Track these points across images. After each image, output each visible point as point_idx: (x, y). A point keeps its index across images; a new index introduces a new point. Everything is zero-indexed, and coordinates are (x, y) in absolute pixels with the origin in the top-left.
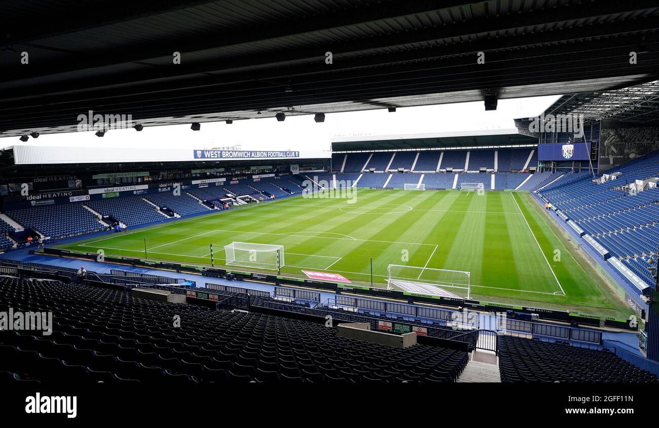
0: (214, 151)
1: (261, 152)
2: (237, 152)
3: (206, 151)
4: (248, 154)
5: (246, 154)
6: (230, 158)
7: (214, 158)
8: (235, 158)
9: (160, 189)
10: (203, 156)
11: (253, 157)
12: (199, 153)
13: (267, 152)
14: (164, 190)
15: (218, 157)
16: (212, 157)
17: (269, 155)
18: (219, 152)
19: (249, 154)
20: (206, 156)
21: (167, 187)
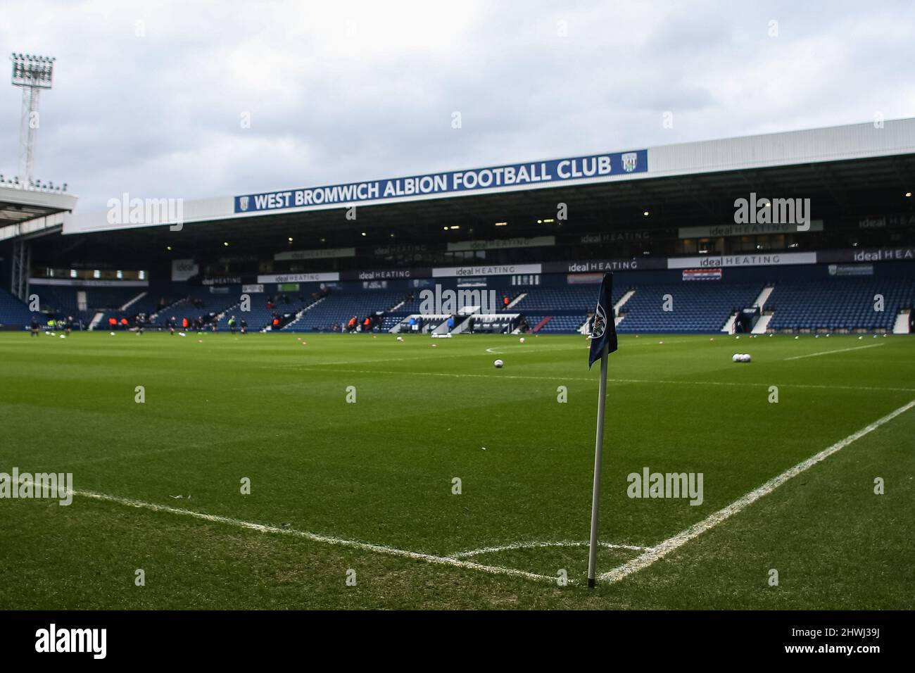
0: (276, 193)
1: (421, 177)
2: (335, 190)
3: (258, 195)
4: (371, 190)
5: (364, 191)
6: (315, 204)
7: (276, 208)
8: (329, 203)
10: (252, 206)
11: (390, 196)
12: (244, 202)
13: (450, 175)
14: (374, 286)
15: (284, 207)
16: (270, 206)
17: (456, 182)
18: (287, 195)
19: (376, 190)
20: (258, 207)
21: (379, 280)
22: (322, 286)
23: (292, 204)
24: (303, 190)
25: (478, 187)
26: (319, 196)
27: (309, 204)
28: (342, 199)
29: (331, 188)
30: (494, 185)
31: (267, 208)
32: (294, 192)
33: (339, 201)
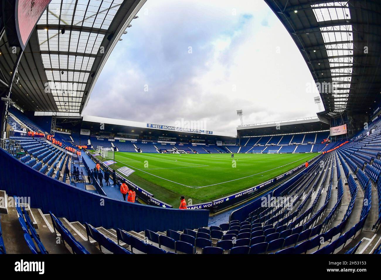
0: (158, 125)
3: (154, 125)
6: (167, 129)
7: (158, 128)
9: (142, 142)
11: (181, 130)
12: (150, 125)
14: (144, 143)
15: (160, 128)
17: (191, 131)
18: (161, 126)
19: (178, 129)
20: (153, 127)
21: (146, 142)
22: (132, 142)
23: (162, 128)
24: (164, 126)
25: (194, 132)
26: (168, 128)
27: (165, 129)
28: (172, 129)
29: (170, 127)
30: (196, 132)
31: (156, 128)
32: (162, 126)
33: (172, 130)
